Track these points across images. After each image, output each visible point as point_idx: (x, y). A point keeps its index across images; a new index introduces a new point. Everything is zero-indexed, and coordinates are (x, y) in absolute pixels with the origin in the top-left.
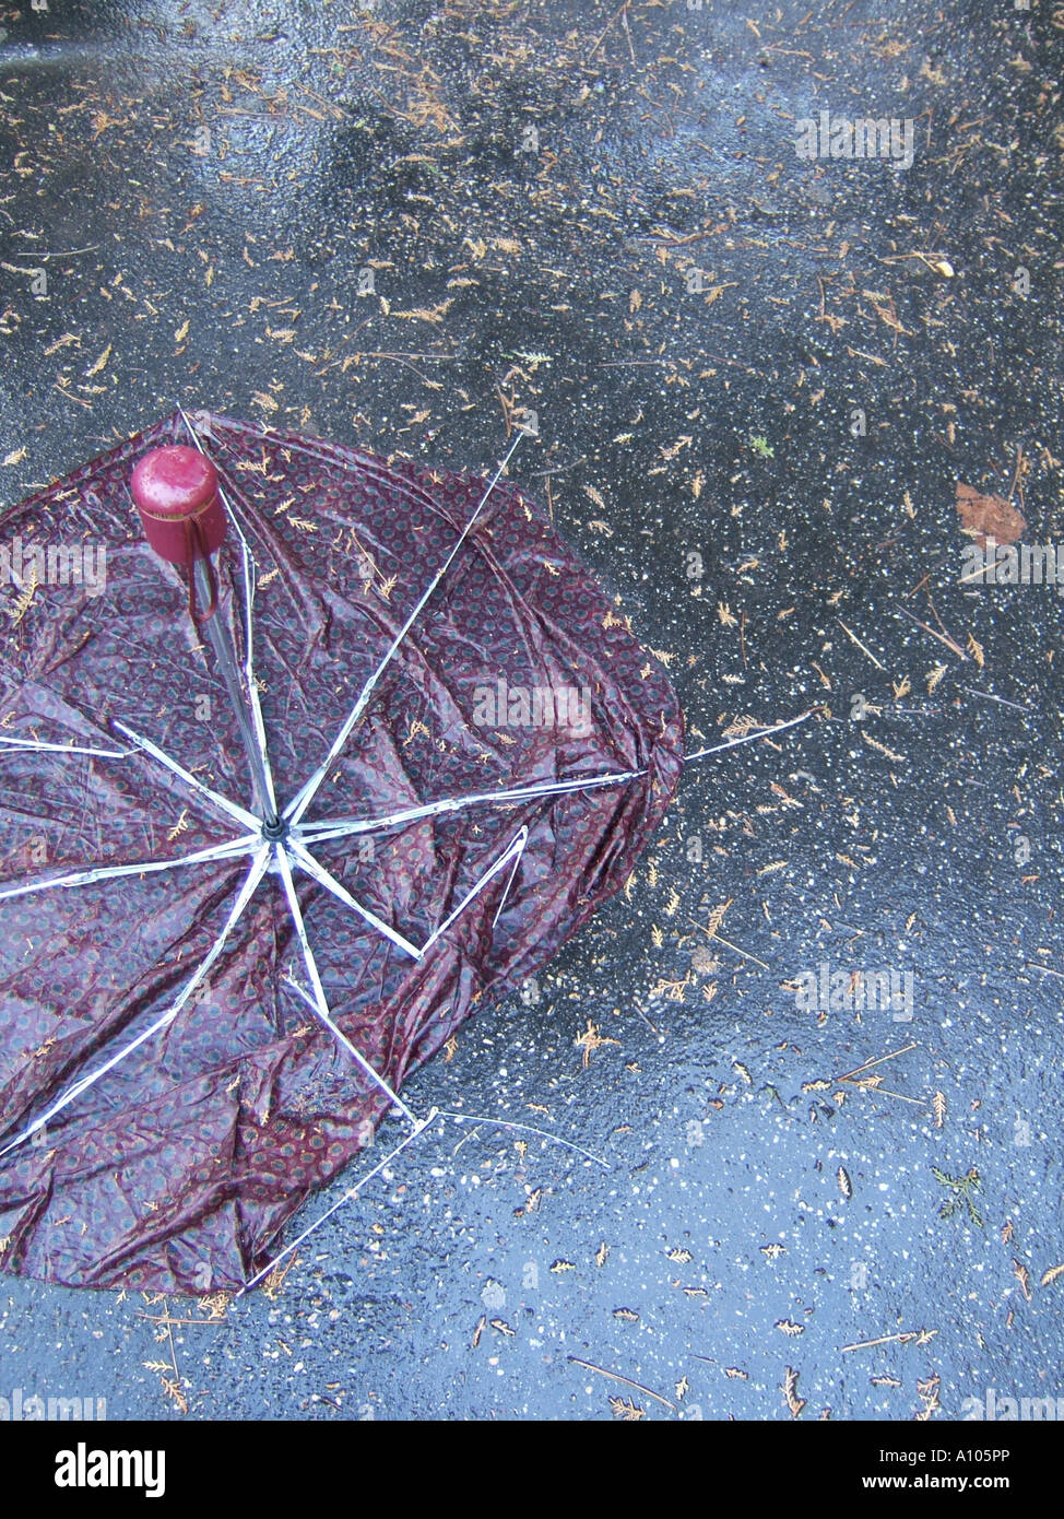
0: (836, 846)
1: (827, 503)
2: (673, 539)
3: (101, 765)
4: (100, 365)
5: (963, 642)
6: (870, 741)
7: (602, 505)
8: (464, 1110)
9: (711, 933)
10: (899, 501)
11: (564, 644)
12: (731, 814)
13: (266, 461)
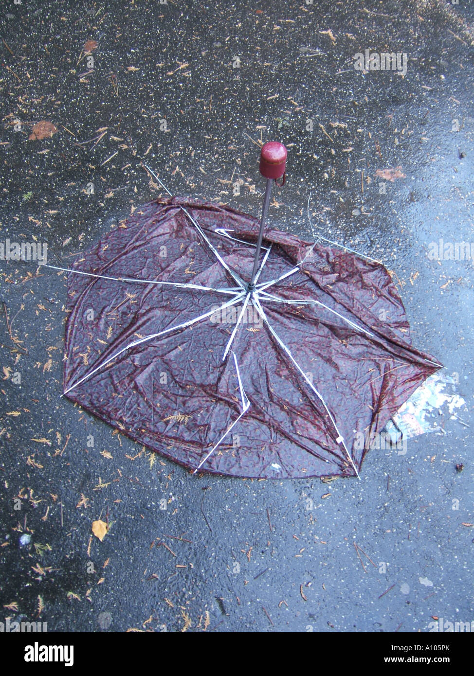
0: (189, 156)
1: (50, 174)
2: (80, 215)
3: (241, 362)
4: (44, 440)
5: (100, 133)
6: (147, 152)
7: (70, 238)
8: (310, 229)
9: (231, 182)
10: (43, 155)
11: (139, 236)
12: (188, 183)
13: (81, 355)
